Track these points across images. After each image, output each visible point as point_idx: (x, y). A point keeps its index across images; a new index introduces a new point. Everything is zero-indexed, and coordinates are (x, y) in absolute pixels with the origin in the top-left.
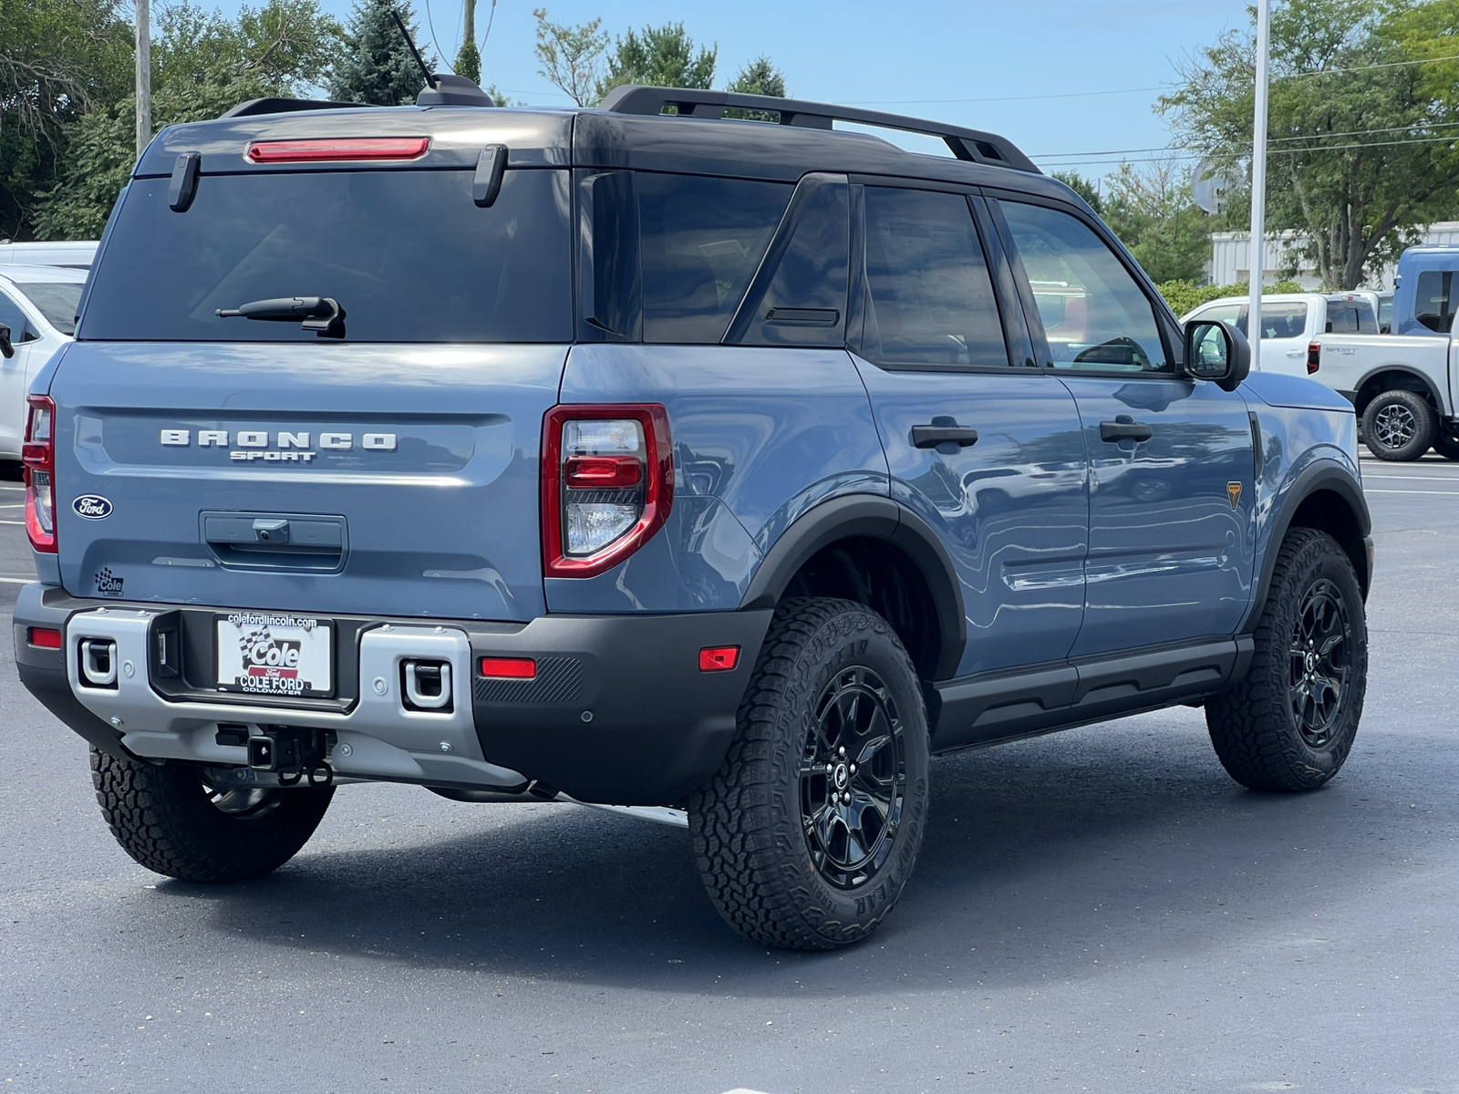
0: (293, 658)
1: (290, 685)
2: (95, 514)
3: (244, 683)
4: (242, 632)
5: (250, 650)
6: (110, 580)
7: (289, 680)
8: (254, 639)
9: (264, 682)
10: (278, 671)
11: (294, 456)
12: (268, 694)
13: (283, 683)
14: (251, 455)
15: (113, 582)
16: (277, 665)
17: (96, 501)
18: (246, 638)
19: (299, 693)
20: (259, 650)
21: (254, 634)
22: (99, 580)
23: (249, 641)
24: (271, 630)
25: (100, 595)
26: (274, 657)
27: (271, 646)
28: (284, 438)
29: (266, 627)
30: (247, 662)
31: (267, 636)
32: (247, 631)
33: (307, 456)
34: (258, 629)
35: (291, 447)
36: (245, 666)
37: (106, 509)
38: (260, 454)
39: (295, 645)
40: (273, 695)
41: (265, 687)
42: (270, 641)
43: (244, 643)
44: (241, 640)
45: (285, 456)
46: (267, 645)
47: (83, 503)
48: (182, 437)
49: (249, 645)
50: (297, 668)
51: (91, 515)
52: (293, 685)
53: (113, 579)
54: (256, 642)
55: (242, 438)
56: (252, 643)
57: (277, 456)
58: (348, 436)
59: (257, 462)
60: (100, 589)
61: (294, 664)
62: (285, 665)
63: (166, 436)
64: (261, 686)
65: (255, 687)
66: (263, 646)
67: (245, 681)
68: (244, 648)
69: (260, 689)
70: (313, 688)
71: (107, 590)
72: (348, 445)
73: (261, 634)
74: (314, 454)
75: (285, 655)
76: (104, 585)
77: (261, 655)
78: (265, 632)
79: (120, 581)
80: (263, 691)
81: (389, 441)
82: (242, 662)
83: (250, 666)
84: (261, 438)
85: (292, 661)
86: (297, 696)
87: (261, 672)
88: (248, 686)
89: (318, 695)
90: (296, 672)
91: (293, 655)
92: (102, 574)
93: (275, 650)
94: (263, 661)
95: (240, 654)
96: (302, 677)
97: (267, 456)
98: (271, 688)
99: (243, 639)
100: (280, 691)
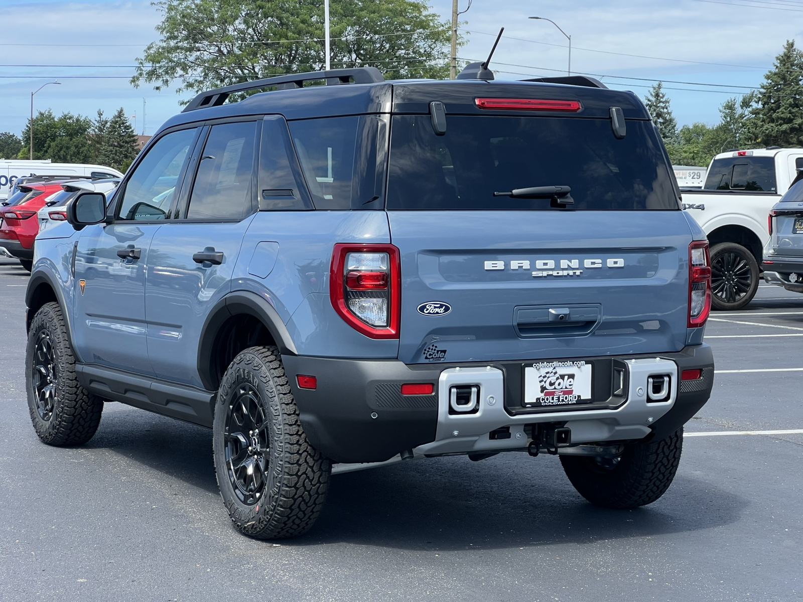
0: (570, 384)
1: (570, 398)
2: (437, 313)
3: (542, 401)
4: (540, 373)
5: (545, 382)
6: (436, 352)
7: (570, 396)
8: (547, 375)
9: (555, 399)
10: (562, 392)
11: (571, 273)
12: (557, 405)
13: (566, 398)
14: (545, 274)
15: (438, 353)
16: (562, 388)
17: (439, 305)
18: (542, 376)
19: (575, 402)
20: (550, 382)
21: (547, 373)
22: (426, 352)
23: (544, 377)
24: (557, 369)
25: (427, 361)
26: (559, 384)
27: (557, 379)
28: (564, 263)
29: (554, 368)
30: (543, 389)
31: (555, 373)
32: (543, 372)
33: (578, 272)
34: (550, 370)
35: (569, 268)
36: (542, 392)
37: (447, 309)
38: (550, 273)
39: (572, 376)
40: (560, 405)
41: (555, 401)
42: (557, 375)
43: (541, 378)
44: (539, 377)
45: (565, 273)
46: (555, 378)
47: (427, 307)
48: (500, 265)
49: (545, 380)
50: (573, 389)
51: (434, 313)
52: (572, 398)
53: (438, 351)
54: (549, 377)
55: (539, 264)
56: (547, 378)
57: (561, 273)
58: (600, 261)
59: (548, 277)
60: (426, 358)
61: (571, 387)
62: (566, 388)
63: (488, 265)
64: (553, 401)
65: (549, 402)
66: (553, 379)
67: (543, 399)
68: (541, 382)
69: (552, 403)
70: (582, 398)
71: (432, 358)
72: (600, 266)
73: (552, 372)
74: (582, 271)
75: (565, 383)
76: (430, 355)
77: (551, 384)
78: (554, 371)
79: (444, 352)
80: (554, 404)
81: (621, 263)
82: (540, 389)
83: (545, 391)
84: (551, 264)
85: (570, 385)
86: (574, 404)
87: (552, 394)
88: (545, 402)
89: (585, 402)
90: (572, 391)
91: (570, 382)
92: (429, 349)
93: (560, 381)
94: (553, 387)
95: (539, 385)
96: (576, 393)
97: (555, 273)
98: (559, 401)
99: (541, 376)
100: (564, 403)
